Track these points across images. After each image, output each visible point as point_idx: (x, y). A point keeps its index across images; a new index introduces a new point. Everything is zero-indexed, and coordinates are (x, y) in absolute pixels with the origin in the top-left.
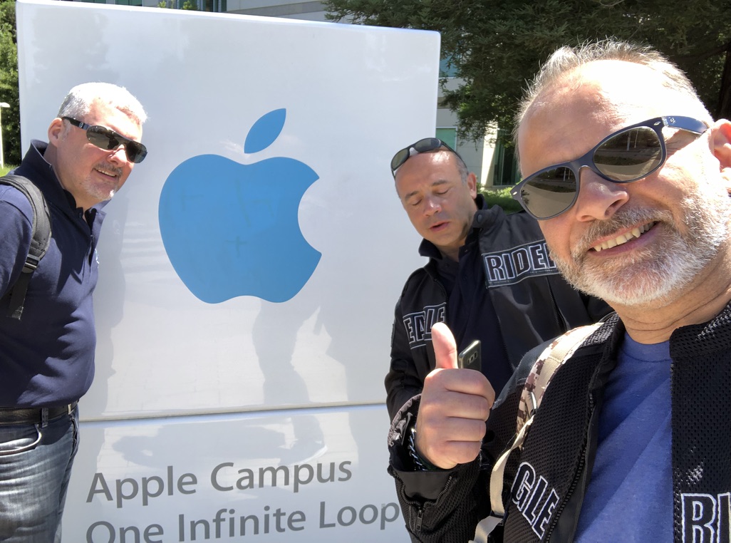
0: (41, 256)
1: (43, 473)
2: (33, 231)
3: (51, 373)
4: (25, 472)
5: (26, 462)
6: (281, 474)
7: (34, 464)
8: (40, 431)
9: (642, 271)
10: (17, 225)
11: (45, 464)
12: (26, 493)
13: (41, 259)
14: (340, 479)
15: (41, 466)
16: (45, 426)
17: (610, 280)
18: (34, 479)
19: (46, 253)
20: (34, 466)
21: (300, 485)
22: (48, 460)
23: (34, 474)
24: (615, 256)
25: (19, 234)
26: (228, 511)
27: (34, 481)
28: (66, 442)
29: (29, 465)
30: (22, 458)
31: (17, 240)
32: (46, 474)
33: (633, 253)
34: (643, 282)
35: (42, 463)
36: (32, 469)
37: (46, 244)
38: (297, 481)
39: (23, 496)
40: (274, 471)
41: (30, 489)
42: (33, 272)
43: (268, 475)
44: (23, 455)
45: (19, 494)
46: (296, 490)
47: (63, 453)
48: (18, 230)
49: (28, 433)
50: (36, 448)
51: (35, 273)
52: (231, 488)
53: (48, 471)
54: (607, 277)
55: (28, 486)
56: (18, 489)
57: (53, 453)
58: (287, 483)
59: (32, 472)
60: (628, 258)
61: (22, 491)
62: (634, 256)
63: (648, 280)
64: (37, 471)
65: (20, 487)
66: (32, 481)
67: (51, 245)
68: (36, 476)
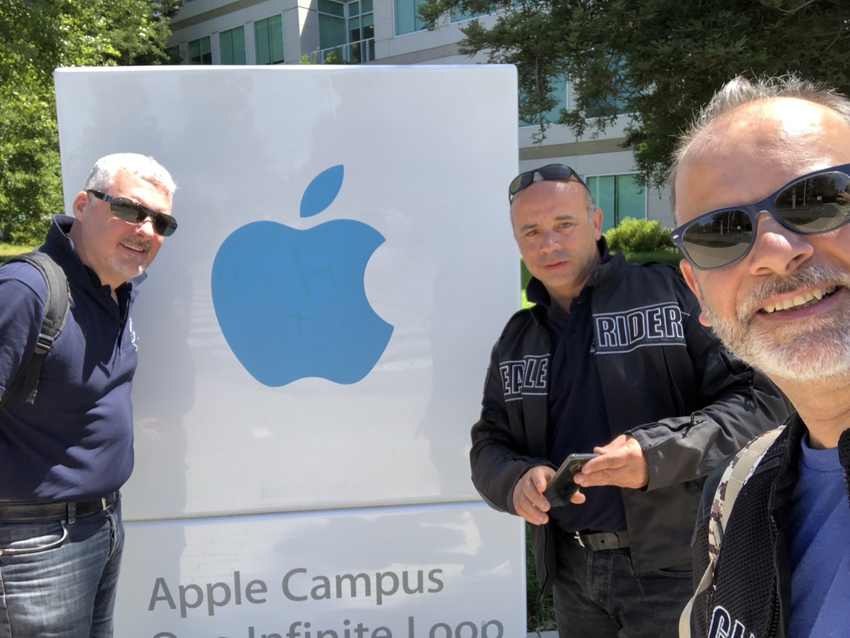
0: (56, 336)
1: (71, 574)
2: (45, 310)
3: (75, 464)
4: (48, 572)
5: (50, 561)
6: (361, 583)
7: (60, 563)
8: (66, 527)
9: (822, 341)
10: (28, 304)
11: (73, 565)
12: (49, 595)
13: (55, 339)
14: (430, 591)
15: (68, 566)
16: (71, 522)
17: (783, 349)
18: (59, 580)
19: (61, 332)
20: (59, 567)
21: (383, 596)
22: (77, 560)
23: (59, 574)
24: (790, 321)
25: (30, 313)
26: (303, 624)
27: (60, 583)
28: (101, 541)
29: (54, 565)
30: (45, 557)
31: (28, 320)
32: (74, 576)
33: (811, 319)
34: (823, 354)
35: (69, 563)
36: (57, 570)
37: (61, 324)
38: (380, 591)
39: (46, 598)
40: (353, 580)
41: (54, 591)
42: (47, 354)
43: (346, 584)
44: (47, 554)
45: (42, 596)
46: (379, 601)
47: (96, 553)
48: (29, 308)
49: (52, 530)
50: (62, 547)
51: (49, 354)
52: (305, 598)
53: (77, 573)
54: (779, 345)
55: (52, 587)
56: (41, 591)
57: (83, 553)
58: (368, 593)
59: (58, 573)
60: (806, 325)
61: (45, 593)
62: (812, 323)
63: (829, 352)
64: (63, 571)
65: (42, 589)
66: (56, 583)
67: (67, 324)
68: (62, 577)
